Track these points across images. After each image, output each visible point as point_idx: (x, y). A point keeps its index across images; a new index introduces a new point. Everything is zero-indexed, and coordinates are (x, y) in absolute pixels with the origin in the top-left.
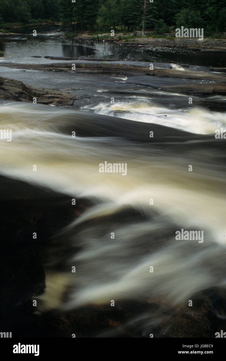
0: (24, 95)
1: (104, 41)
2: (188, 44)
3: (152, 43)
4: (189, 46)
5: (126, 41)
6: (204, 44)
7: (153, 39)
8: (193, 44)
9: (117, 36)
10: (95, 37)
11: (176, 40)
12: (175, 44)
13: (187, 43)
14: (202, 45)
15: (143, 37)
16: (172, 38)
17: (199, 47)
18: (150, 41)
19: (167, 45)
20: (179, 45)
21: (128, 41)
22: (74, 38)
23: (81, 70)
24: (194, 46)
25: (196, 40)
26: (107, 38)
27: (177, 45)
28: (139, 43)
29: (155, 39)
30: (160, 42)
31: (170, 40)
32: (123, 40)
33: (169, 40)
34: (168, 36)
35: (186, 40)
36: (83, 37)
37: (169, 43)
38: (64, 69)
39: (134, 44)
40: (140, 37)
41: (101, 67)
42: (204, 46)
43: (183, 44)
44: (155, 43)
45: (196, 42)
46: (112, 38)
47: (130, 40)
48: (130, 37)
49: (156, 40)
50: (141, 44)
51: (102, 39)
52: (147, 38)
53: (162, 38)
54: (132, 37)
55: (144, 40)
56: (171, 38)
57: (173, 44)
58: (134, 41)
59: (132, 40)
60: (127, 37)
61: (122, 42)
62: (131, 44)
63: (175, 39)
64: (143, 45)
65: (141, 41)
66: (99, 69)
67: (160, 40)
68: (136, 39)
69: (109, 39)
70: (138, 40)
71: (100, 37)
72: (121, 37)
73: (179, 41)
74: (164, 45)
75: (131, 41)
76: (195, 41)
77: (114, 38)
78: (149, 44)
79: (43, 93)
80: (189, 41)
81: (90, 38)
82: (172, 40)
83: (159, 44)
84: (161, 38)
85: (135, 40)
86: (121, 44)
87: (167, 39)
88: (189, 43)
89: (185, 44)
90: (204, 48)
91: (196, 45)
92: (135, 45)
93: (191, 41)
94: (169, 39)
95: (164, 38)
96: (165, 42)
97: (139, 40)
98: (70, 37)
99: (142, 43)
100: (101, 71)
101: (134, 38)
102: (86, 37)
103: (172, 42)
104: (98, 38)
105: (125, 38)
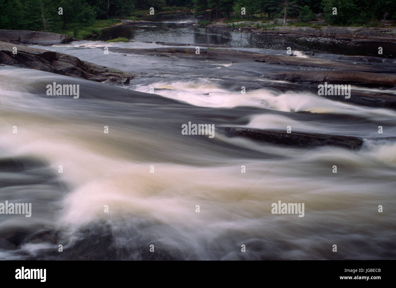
0: (76, 71)
1: (240, 29)
2: (337, 33)
3: (294, 32)
4: (338, 36)
5: (264, 30)
6: (356, 33)
7: (296, 27)
8: (343, 34)
9: (255, 25)
10: (230, 25)
11: (322, 29)
12: (321, 33)
13: (335, 32)
14: (354, 34)
15: (285, 26)
16: (319, 26)
17: (350, 37)
18: (293, 29)
19: (312, 34)
20: (326, 34)
21: (266, 30)
22: (207, 26)
23: (184, 55)
24: (344, 36)
25: (347, 29)
26: (243, 26)
27: (324, 34)
28: (279, 32)
29: (298, 28)
30: (304, 30)
31: (316, 29)
32: (261, 28)
33: (314, 29)
34: (314, 25)
35: (335, 28)
36: (218, 25)
37: (314, 32)
38: (166, 53)
39: (273, 33)
40: (282, 25)
41: (206, 52)
42: (357, 35)
43: (331, 34)
44: (297, 31)
45: (347, 30)
46: (249, 27)
47: (269, 28)
48: (269, 25)
49: (300, 29)
50: (281, 33)
51: (238, 27)
52: (289, 27)
53: (307, 26)
54: (272, 25)
55: (286, 29)
56: (317, 26)
57: (319, 34)
58: (273, 29)
59: (272, 28)
60: (266, 26)
61: (260, 31)
62: (270, 33)
63: (321, 27)
64: (284, 34)
65: (282, 30)
66: (204, 55)
67: (304, 28)
68: (277, 28)
69: (246, 27)
70: (278, 29)
71: (235, 25)
72: (260, 25)
73: (327, 30)
74: (308, 35)
75: (270, 30)
76: (345, 30)
77: (252, 26)
78: (291, 33)
79: (102, 71)
80: (338, 30)
81: (225, 26)
82: (318, 29)
83: (303, 33)
84: (305, 26)
85: (275, 29)
86: (259, 33)
87: (312, 28)
88: (339, 32)
89: (334, 33)
90: (356, 37)
91: (347, 35)
92: (275, 34)
93: (340, 30)
94: (315, 27)
95: (309, 26)
96: (310, 31)
97: (280, 29)
98: (203, 25)
99: (283, 32)
100: (206, 57)
101: (274, 27)
102: (220, 25)
103: (318, 31)
104: (234, 26)
105: (264, 27)
